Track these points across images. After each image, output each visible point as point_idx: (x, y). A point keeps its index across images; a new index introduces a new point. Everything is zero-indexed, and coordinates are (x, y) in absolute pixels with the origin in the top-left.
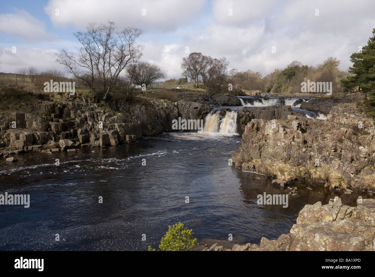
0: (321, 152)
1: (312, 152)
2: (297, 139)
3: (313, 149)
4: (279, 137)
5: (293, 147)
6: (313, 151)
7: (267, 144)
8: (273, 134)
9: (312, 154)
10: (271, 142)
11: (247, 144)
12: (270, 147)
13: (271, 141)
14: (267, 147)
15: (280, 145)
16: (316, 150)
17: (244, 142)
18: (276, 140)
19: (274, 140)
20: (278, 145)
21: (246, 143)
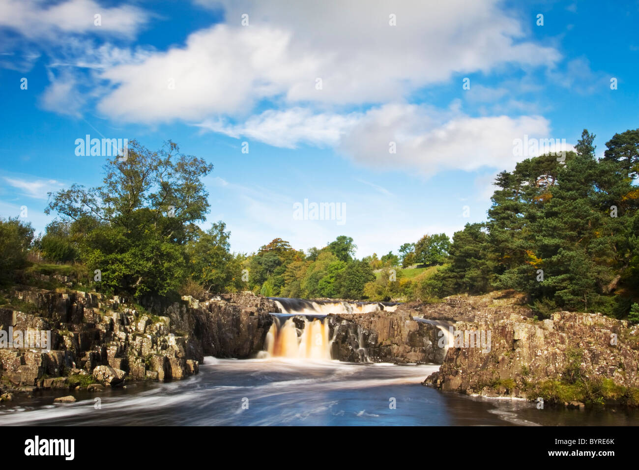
0: (598, 361)
1: (583, 362)
2: (561, 345)
3: (585, 358)
4: (537, 343)
5: (558, 357)
6: (585, 362)
7: (518, 355)
8: (527, 339)
9: (583, 365)
10: (525, 351)
11: (470, 359)
12: (524, 358)
13: (525, 349)
14: (519, 360)
15: (541, 354)
16: (589, 359)
17: (466, 357)
18: (533, 349)
19: (529, 347)
20: (538, 354)
21: (468, 357)
